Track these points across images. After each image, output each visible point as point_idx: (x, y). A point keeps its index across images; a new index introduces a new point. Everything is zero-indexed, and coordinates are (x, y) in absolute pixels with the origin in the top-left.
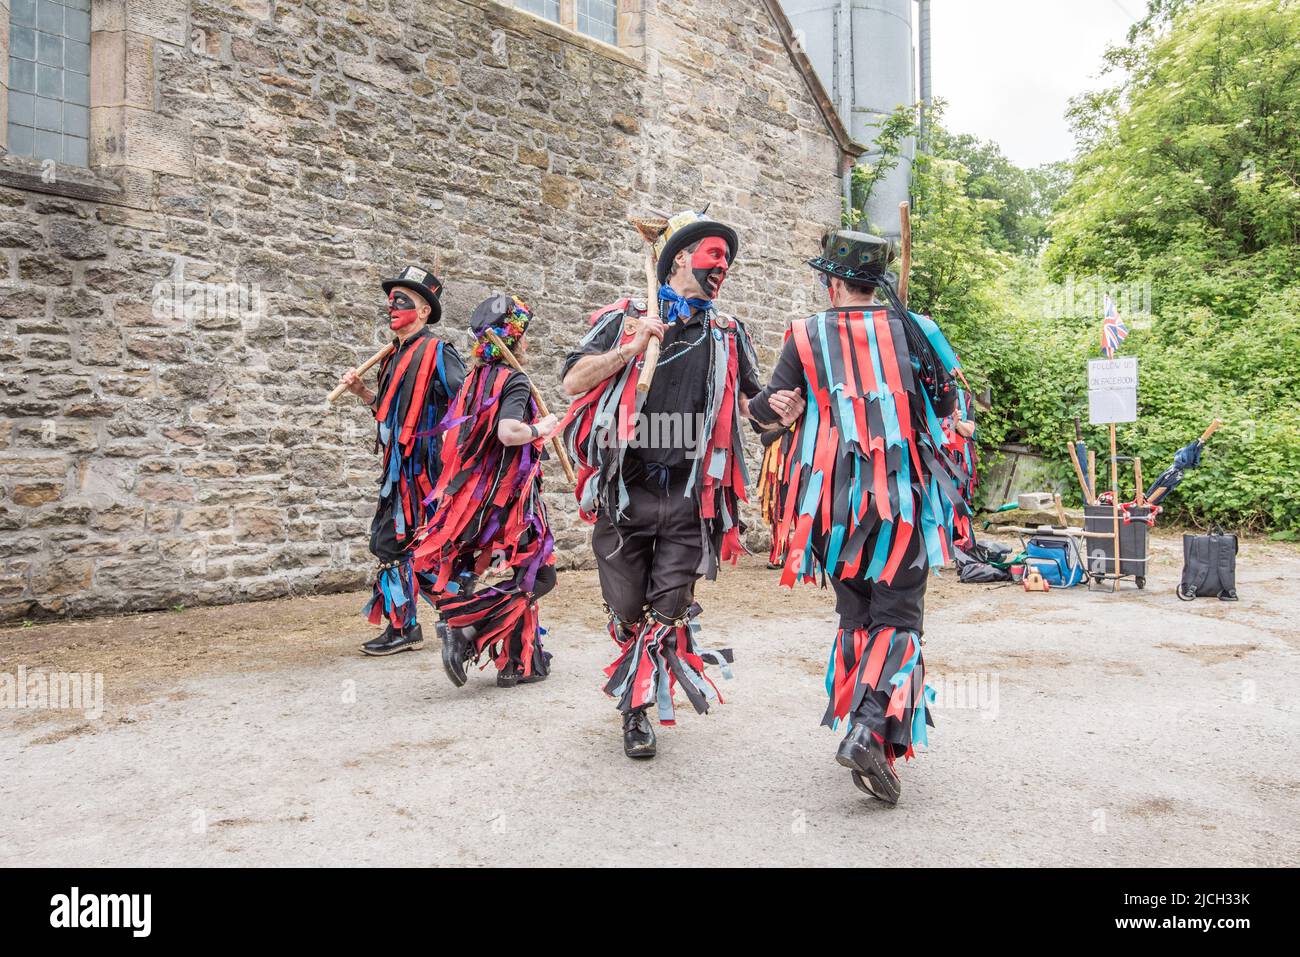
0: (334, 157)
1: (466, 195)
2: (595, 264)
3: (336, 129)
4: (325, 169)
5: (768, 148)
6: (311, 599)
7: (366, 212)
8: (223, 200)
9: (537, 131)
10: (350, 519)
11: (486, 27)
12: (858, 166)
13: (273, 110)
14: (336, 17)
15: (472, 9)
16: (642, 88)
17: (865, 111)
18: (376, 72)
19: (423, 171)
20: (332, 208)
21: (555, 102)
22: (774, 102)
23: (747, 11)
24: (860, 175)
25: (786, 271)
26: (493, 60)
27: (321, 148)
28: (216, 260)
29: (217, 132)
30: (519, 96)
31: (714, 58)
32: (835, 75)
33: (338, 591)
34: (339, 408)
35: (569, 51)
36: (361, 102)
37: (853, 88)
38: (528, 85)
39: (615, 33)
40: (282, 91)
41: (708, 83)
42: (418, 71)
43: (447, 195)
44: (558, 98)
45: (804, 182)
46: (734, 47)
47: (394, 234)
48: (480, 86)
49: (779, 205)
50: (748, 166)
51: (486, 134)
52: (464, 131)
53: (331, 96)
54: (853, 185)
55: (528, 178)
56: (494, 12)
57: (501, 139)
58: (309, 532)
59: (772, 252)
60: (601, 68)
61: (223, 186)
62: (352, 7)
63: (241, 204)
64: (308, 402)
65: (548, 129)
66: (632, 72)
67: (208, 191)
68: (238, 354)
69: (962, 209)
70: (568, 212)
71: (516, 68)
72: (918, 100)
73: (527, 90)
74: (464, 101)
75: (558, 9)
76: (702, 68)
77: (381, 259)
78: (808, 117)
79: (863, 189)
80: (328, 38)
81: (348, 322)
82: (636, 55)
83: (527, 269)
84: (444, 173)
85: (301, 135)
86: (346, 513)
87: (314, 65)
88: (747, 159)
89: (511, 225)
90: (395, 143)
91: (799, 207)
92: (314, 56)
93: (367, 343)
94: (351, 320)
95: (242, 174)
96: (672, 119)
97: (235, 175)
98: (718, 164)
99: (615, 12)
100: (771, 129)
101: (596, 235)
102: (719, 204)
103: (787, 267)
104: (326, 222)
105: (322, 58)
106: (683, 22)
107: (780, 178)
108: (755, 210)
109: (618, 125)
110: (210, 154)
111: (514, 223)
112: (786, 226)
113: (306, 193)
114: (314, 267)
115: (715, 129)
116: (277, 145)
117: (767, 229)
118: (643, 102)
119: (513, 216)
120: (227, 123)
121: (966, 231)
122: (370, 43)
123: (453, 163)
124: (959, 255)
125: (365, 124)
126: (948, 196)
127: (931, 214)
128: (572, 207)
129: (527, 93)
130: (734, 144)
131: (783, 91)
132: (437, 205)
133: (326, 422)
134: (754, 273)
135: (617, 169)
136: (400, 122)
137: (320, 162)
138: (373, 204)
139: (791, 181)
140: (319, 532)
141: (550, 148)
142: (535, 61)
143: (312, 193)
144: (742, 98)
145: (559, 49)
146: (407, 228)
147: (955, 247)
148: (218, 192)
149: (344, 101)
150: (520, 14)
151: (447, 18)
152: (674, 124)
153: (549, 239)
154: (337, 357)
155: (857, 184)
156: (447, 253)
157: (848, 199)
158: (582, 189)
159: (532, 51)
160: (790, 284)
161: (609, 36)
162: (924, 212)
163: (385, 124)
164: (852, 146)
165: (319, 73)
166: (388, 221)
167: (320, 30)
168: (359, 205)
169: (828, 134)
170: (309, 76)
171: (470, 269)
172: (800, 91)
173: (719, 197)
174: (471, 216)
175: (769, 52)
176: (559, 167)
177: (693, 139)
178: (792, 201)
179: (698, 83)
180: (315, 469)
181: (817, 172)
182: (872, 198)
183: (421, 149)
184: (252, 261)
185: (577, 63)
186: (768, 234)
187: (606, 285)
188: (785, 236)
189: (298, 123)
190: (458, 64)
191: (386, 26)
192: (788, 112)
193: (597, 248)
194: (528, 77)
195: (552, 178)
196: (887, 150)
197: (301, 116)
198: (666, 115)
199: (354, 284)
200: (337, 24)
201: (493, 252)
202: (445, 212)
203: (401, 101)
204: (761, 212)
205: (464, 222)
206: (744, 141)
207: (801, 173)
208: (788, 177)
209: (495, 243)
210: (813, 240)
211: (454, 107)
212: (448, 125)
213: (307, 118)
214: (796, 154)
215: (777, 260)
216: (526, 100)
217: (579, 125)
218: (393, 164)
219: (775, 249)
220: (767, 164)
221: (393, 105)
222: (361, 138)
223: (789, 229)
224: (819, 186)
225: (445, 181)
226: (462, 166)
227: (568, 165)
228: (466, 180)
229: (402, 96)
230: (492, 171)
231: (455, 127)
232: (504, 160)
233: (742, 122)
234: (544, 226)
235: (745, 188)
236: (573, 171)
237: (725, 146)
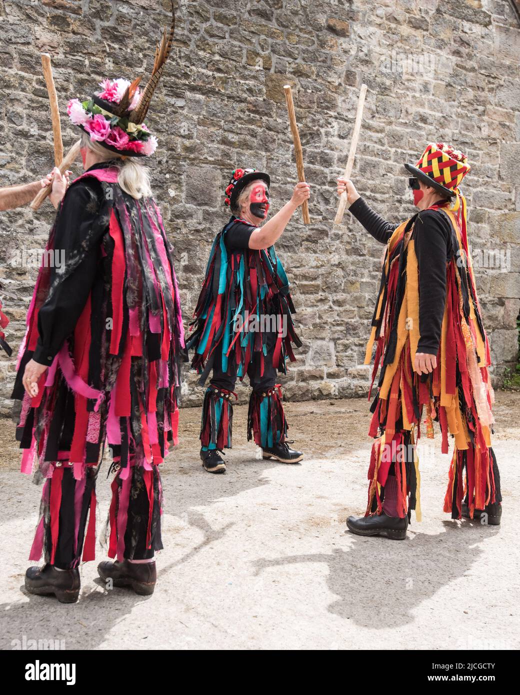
1: (203, 94)
2: (308, 150)
3: (101, 42)
4: (93, 75)
5: (463, 43)
8: (16, 103)
9: (263, 37)
13: (53, 28)
19: (169, 75)
21: (279, 11)
22: (470, 1)
25: (474, 152)
27: (89, 58)
28: (11, 152)
29: (11, 48)
30: (249, 7)
36: (121, 19)
40: (59, 12)
43: (188, 94)
44: (281, 7)
45: (495, 73)
49: (471, 94)
50: (445, 60)
51: (220, 41)
52: (203, 40)
53: (98, 14)
55: (255, 78)
57: (232, 45)
59: (463, 135)
61: (16, 92)
63: (29, 106)
65: (271, 35)
67: (4, 96)
68: (28, 226)
74: (203, 14)
78: (501, 13)
83: (251, 155)
84: (186, 76)
85: (73, 48)
88: (444, 54)
89: (239, 118)
90: (147, 52)
91: (489, 95)
95: (30, 81)
96: (378, 21)
97: (24, 82)
100: (467, 25)
101: (310, 125)
102: (417, 95)
103: (475, 149)
107: (473, 70)
108: (449, 99)
109: (331, 29)
110: (6, 66)
111: (242, 116)
112: (477, 113)
115: (416, 28)
116: (56, 57)
117: (459, 115)
118: (354, 7)
119: (241, 111)
120: (18, 40)
123: (193, 68)
125: (124, 36)
129: (255, 5)
130: (432, 41)
132: (180, 103)
135: (329, 68)
136: (151, 34)
137: (87, 69)
139: (483, 71)
141: (274, 51)
143: (83, 96)
146: (156, 123)
148: (12, 97)
149: (107, 19)
152: (380, 25)
153: (270, 129)
156: (187, 143)
158: (299, 86)
160: (477, 164)
163: (140, 36)
169: (519, 28)
171: (206, 156)
173: (418, 89)
174: (207, 112)
176: (280, 67)
177: (396, 38)
178: (483, 90)
181: (508, 63)
184: (38, 151)
186: (460, 120)
187: (317, 167)
188: (475, 121)
189: (72, 38)
192: (483, 9)
193: (310, 135)
195: (274, 77)
197: (74, 33)
198: (373, 18)
201: (224, 141)
202: (186, 109)
203: (152, 16)
204: (454, 101)
205: (201, 117)
206: (442, 37)
207: (493, 64)
208: (480, 68)
209: (226, 134)
210: (500, 124)
211: (194, 19)
212: (190, 35)
213: (79, 34)
214: (489, 47)
215: (467, 143)
216: (254, 10)
217: (298, 30)
218: (146, 70)
219: (466, 133)
220: (461, 57)
221: (146, 19)
222: (120, 49)
223: (480, 115)
224: (508, 75)
225: (187, 83)
226: (200, 70)
227: (287, 65)
228: (204, 81)
229: (153, 12)
230: (225, 73)
231: (195, 36)
232: (234, 63)
233: (440, 20)
234: (267, 118)
235: (441, 80)
236: (292, 70)
237: (425, 43)
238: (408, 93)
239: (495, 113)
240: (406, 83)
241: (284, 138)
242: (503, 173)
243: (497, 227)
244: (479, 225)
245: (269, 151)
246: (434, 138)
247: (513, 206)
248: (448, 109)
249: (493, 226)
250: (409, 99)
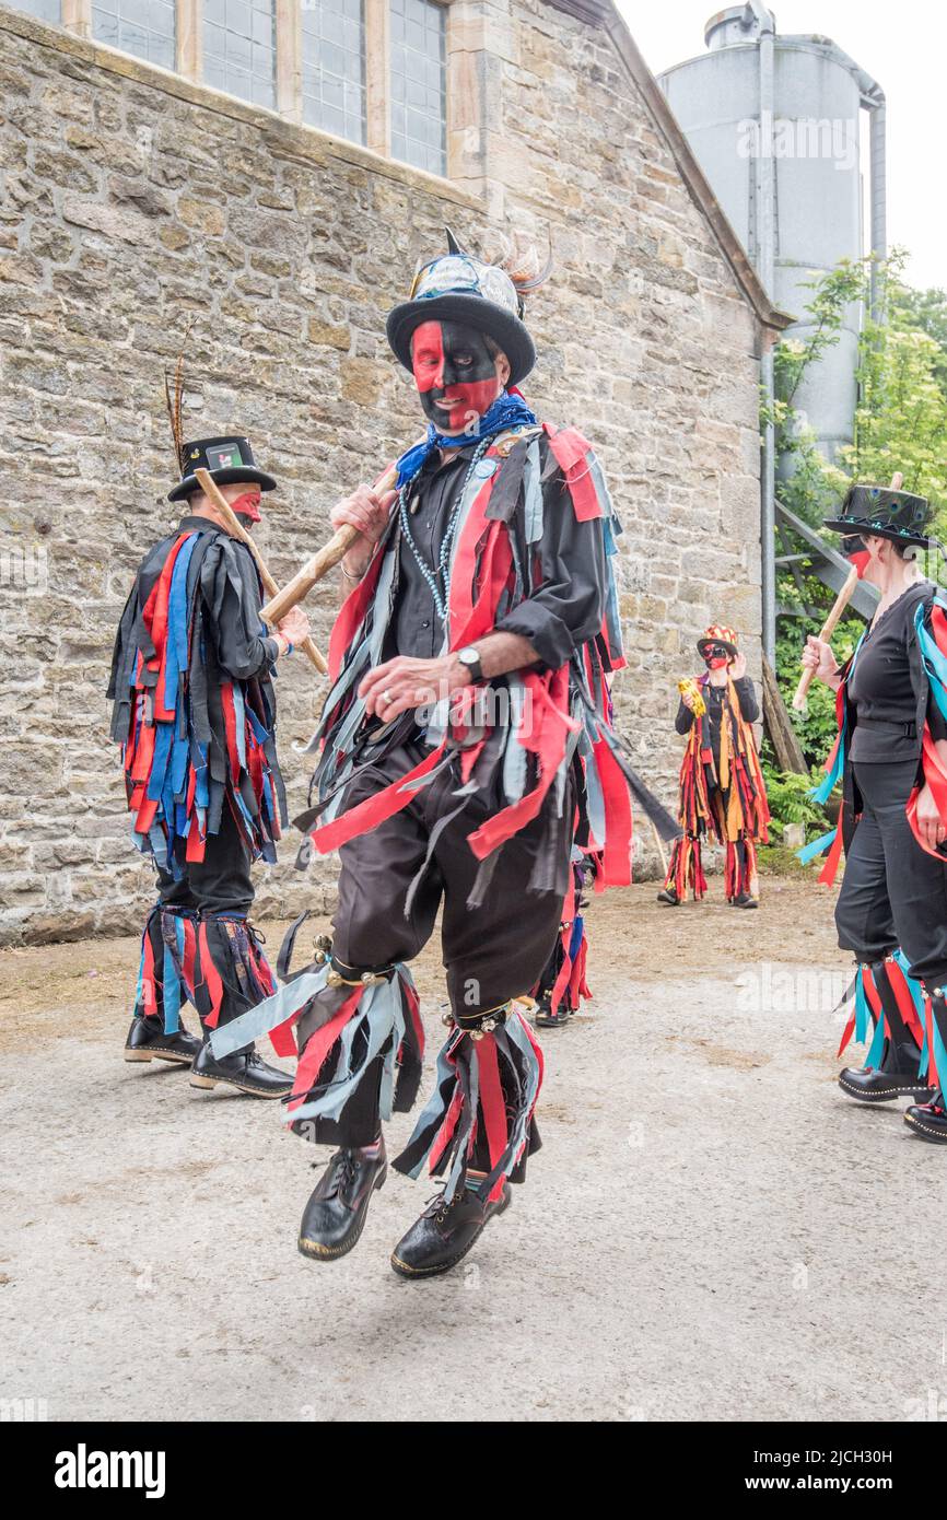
0: (50, 336)
1: (235, 388)
3: (53, 297)
4: (38, 352)
5: (657, 319)
6: (18, 952)
7: (96, 412)
9: (335, 298)
10: (72, 841)
11: (263, 152)
12: (784, 341)
14: (51, 138)
15: (243, 127)
16: (481, 237)
17: (793, 265)
18: (109, 216)
19: (175, 355)
20: (48, 407)
21: (360, 258)
22: (665, 255)
23: (629, 127)
24: (785, 355)
25: (682, 490)
26: (273, 198)
27: (31, 323)
30: (310, 248)
31: (582, 193)
32: (752, 215)
33: (55, 941)
34: (57, 686)
35: (380, 185)
36: (89, 259)
37: (777, 232)
38: (322, 233)
39: (444, 160)
41: (574, 229)
42: (168, 214)
43: (209, 388)
44: (364, 251)
45: (707, 367)
46: (610, 178)
47: (135, 442)
48: (255, 234)
49: (672, 399)
50: (629, 345)
51: (263, 302)
52: (233, 299)
53: (46, 250)
54: (776, 369)
55: (322, 363)
56: (273, 132)
57: (284, 309)
58: (15, 858)
59: (662, 463)
60: (425, 208)
62: (75, 125)
64: (15, 678)
65: (349, 295)
66: (467, 214)
69: (929, 401)
70: (378, 410)
71: (305, 210)
72: (867, 252)
73: (320, 239)
74: (233, 256)
75: (364, 126)
76: (566, 208)
77: (117, 477)
78: (713, 274)
79: (790, 375)
80: (42, 169)
81: (70, 566)
82: (472, 191)
83: (319, 490)
84: (204, 357)
85: (4, 305)
86: (68, 831)
87: (22, 206)
88: (628, 336)
89: (297, 429)
90: (136, 316)
91: (700, 400)
92: (22, 194)
93: (97, 596)
94: (74, 563)
98: (587, 342)
99: (444, 130)
100: (661, 292)
102: (589, 398)
103: (683, 484)
104: (40, 427)
105: (33, 197)
106: (538, 143)
107: (674, 361)
108: (639, 405)
111: (302, 426)
112: (683, 428)
113: (11, 385)
114: (22, 489)
115: (583, 293)
117: (656, 432)
119: (301, 417)
121: (933, 433)
122: (101, 175)
123: (216, 344)
124: (925, 466)
125: (94, 289)
126: (909, 383)
127: (885, 408)
128: (383, 403)
129: (320, 245)
130: (610, 315)
131: (679, 239)
132: (195, 401)
133: (39, 705)
134: (637, 493)
136: (143, 286)
137: (32, 343)
138: (105, 401)
139: (689, 364)
140: (29, 858)
141: (353, 322)
142: (331, 200)
143: (20, 387)
144: (620, 249)
145: (366, 182)
146: (152, 433)
147: (918, 454)
149: (64, 256)
150: (310, 134)
151: (208, 140)
153: (350, 449)
154: (54, 615)
155: (781, 367)
157: (769, 387)
158: (397, 379)
159: (327, 186)
160: (687, 509)
161: (436, 164)
162: (875, 405)
163: (122, 289)
164: (775, 315)
165: (29, 217)
166: (125, 424)
167: (30, 157)
168: (85, 403)
169: (742, 299)
170: (14, 222)
172: (703, 238)
173: (589, 388)
174: (243, 418)
175: (659, 184)
176: (363, 348)
177: (551, 307)
178: (690, 392)
179: (560, 229)
180: (23, 770)
181: (726, 352)
182: (802, 387)
183: (173, 323)
185: (392, 203)
186: (657, 439)
188: (681, 441)
190: (224, 204)
191: (123, 151)
192: (685, 268)
194: (322, 222)
195: (354, 364)
196: (824, 320)
199: (79, 512)
200: (54, 148)
202: (205, 412)
203: (144, 256)
204: (646, 408)
205: (232, 426)
206: (623, 309)
207: (703, 353)
208: (684, 358)
209: (276, 455)
210: (719, 447)
211: (217, 265)
212: (210, 290)
213: (12, 281)
214: (696, 327)
215: (669, 475)
216: (318, 254)
217: (393, 289)
218: (133, 345)
219: (666, 459)
220: (655, 340)
221: (133, 261)
222: (88, 309)
223: (687, 432)
224: (728, 372)
225: (207, 368)
226: (229, 347)
227: (377, 345)
228: (235, 367)
229: (146, 249)
230: (272, 354)
231: (219, 292)
232: (287, 338)
233: (620, 282)
234: (344, 430)
235: (625, 375)
236: (385, 353)
237: (597, 317)
238: (575, 395)
239: (710, 429)
240: (570, 379)
241: (376, 463)
242: (727, 524)
243: (721, 610)
244: (694, 605)
245: (350, 484)
246: (618, 466)
247: (744, 576)
248: (638, 420)
249: (714, 607)
250: (576, 404)
